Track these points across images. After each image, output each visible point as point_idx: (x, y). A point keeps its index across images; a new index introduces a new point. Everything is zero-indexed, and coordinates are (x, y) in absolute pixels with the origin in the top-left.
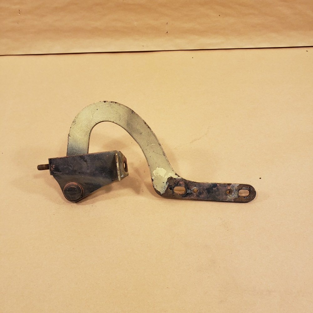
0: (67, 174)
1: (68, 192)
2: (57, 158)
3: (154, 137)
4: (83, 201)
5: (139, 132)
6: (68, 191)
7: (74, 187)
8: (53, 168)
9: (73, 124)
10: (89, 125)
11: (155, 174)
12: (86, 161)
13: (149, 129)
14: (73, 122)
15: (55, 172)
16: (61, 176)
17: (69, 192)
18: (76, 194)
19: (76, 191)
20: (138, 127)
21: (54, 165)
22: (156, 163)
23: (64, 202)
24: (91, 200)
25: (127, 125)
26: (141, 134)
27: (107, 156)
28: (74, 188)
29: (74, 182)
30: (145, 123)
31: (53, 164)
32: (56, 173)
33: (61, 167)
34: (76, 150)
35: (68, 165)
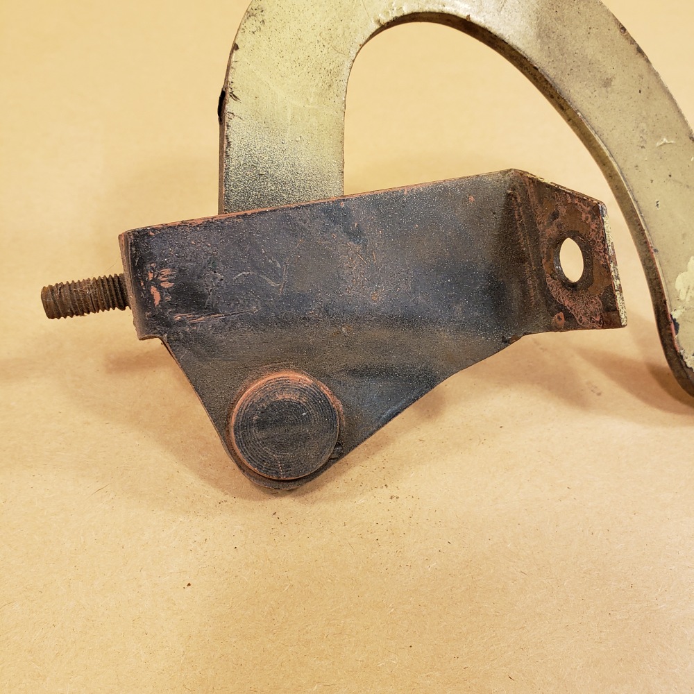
0: (256, 322)
1: (259, 435)
2: (184, 224)
3: (667, 102)
4: (330, 479)
5: (599, 75)
6: (262, 424)
7: (294, 397)
8: (160, 289)
9: (251, 25)
10: (340, 31)
11: (683, 291)
12: (355, 235)
13: (641, 61)
14: (249, 14)
15: (177, 317)
16: (219, 337)
17: (264, 434)
18: (307, 438)
19: (306, 421)
20: (591, 49)
21: (166, 272)
22: (684, 236)
23: (225, 498)
24: (367, 463)
25: (539, 36)
26: (607, 83)
27: (472, 198)
28: (294, 408)
29: (287, 367)
30: (623, 29)
31: (163, 265)
32: (182, 322)
33: (210, 284)
34: (275, 181)
35: (255, 267)
